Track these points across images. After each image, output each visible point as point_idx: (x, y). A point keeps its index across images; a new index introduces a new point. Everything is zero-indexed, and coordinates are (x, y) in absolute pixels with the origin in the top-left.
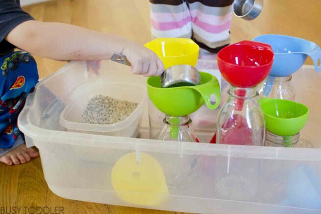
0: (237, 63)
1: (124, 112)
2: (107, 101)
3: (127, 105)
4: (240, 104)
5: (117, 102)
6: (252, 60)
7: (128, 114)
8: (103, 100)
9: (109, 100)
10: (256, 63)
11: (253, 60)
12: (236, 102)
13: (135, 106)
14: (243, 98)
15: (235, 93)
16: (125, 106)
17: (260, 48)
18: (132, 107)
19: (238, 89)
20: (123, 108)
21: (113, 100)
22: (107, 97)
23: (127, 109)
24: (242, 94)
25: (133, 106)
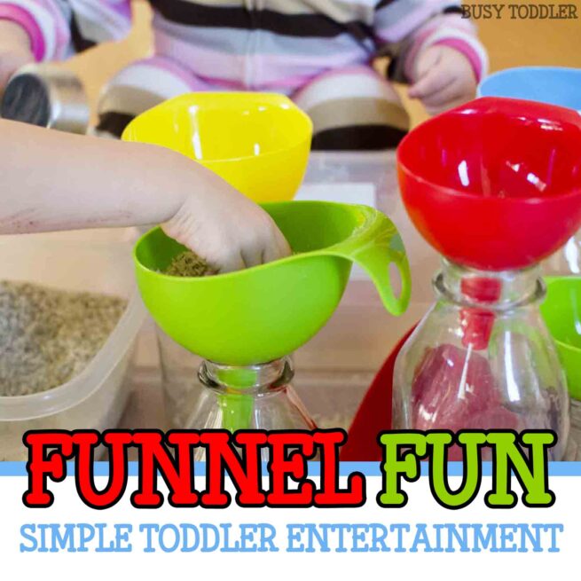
0: (465, 181)
1: (77, 333)
2: (23, 301)
3: (87, 305)
4: (483, 327)
5: (57, 301)
6: (516, 168)
7: (93, 337)
8: (12, 297)
9: (29, 296)
10: (532, 178)
11: (521, 168)
12: (464, 323)
13: (112, 310)
14: (491, 307)
15: (465, 286)
16: (80, 310)
17: (546, 125)
18: (103, 311)
19: (473, 275)
20: (76, 318)
21: (43, 293)
22: (26, 286)
23: (87, 322)
24: (488, 292)
25: (107, 307)
